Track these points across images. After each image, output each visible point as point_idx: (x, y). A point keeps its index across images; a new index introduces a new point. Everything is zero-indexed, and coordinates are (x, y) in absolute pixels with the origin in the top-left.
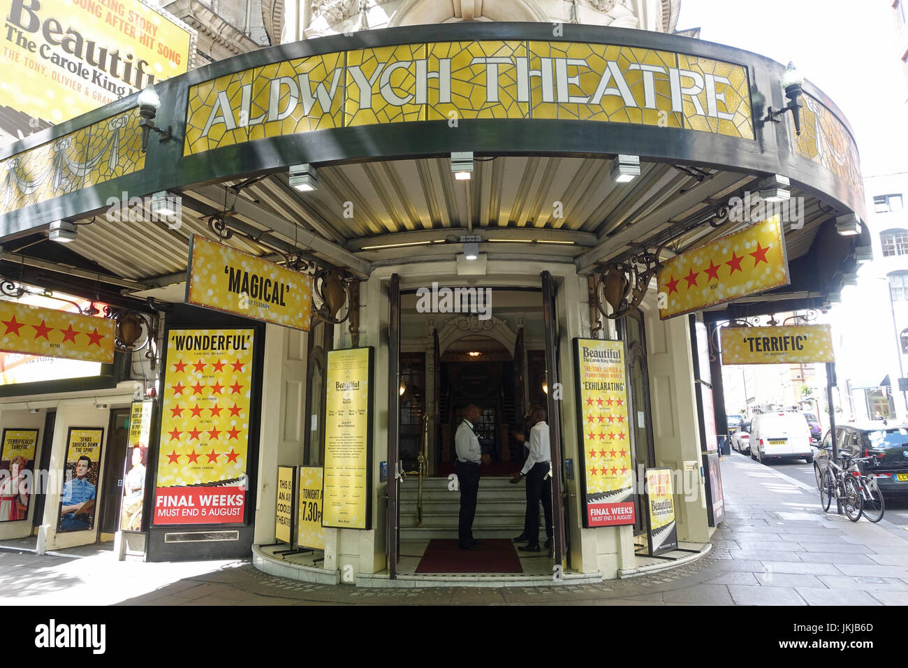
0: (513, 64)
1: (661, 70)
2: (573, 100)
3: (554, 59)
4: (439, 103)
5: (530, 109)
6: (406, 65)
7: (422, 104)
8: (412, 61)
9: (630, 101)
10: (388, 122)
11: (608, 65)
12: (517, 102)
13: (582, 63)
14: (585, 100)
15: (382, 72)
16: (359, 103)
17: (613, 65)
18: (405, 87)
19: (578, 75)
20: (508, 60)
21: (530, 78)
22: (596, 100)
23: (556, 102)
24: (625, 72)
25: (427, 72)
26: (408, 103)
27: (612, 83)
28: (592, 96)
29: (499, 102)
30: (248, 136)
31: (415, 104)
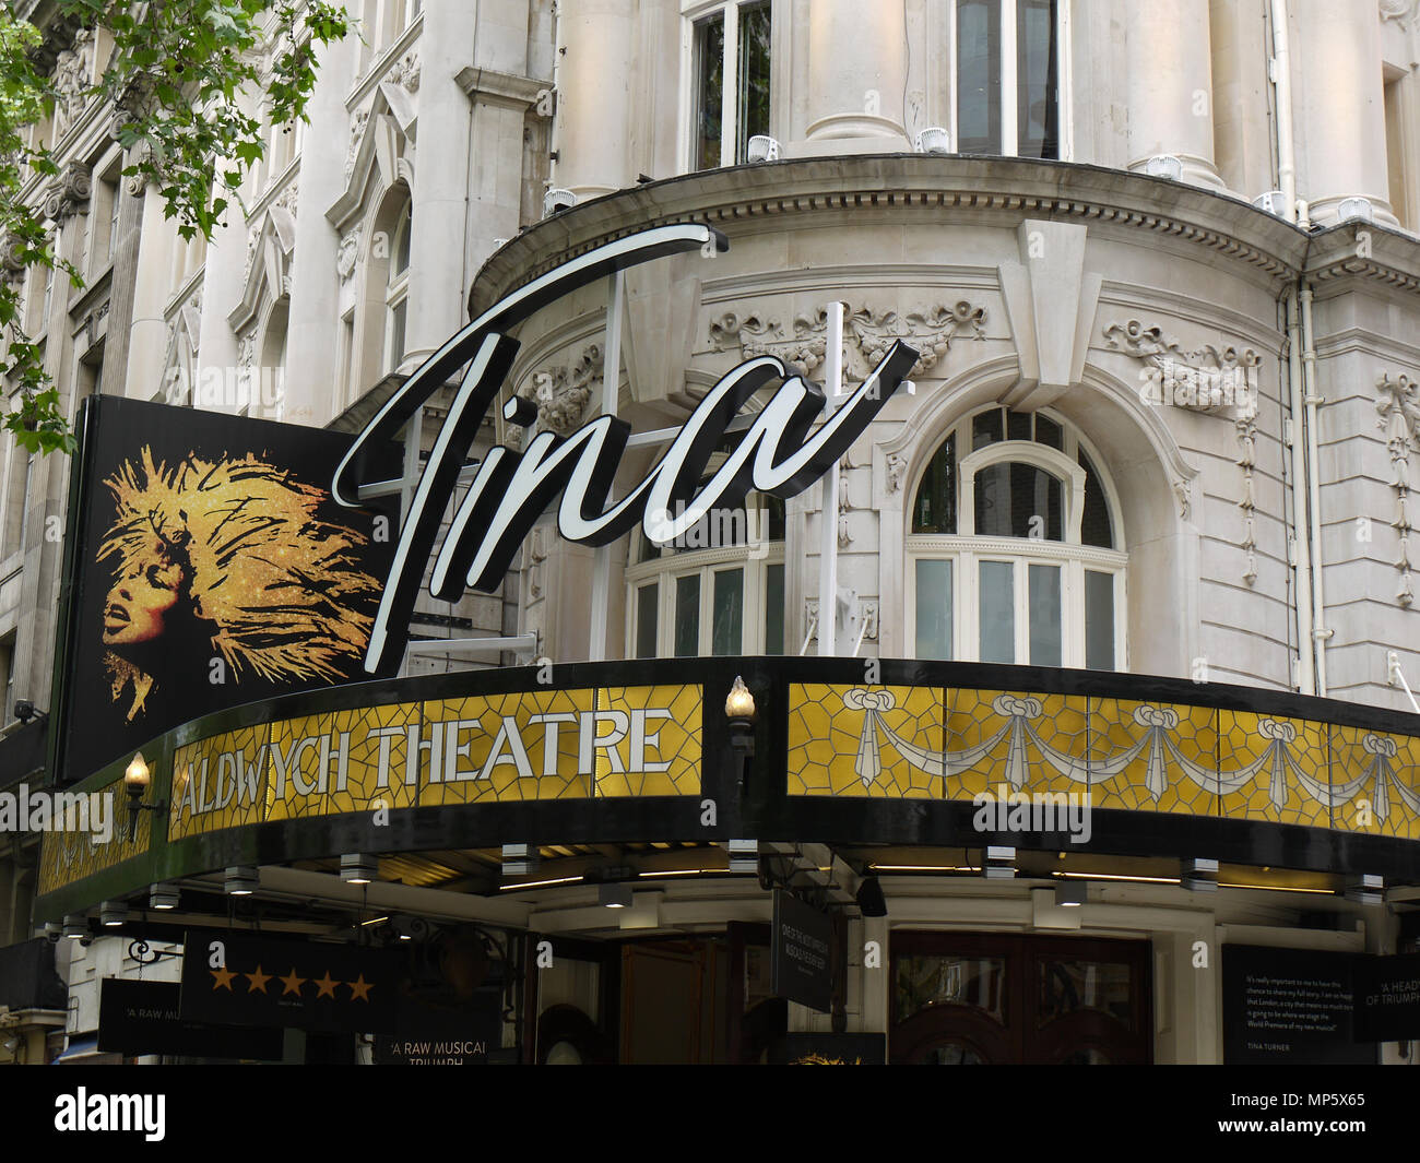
0: (405, 736)
1: (570, 717)
2: (461, 777)
3: (445, 723)
4: (337, 792)
5: (417, 794)
6: (314, 742)
7: (323, 794)
8: (319, 737)
9: (525, 769)
10: (295, 817)
11: (503, 724)
12: (405, 785)
13: (476, 724)
14: (472, 776)
15: (295, 751)
16: (276, 792)
17: (510, 722)
18: (311, 771)
19: (470, 741)
20: (401, 731)
21: (420, 752)
22: (485, 774)
23: (443, 782)
24: (522, 730)
25: (330, 751)
26: (311, 792)
27: (506, 749)
28: (481, 769)
29: (388, 786)
31: (318, 793)
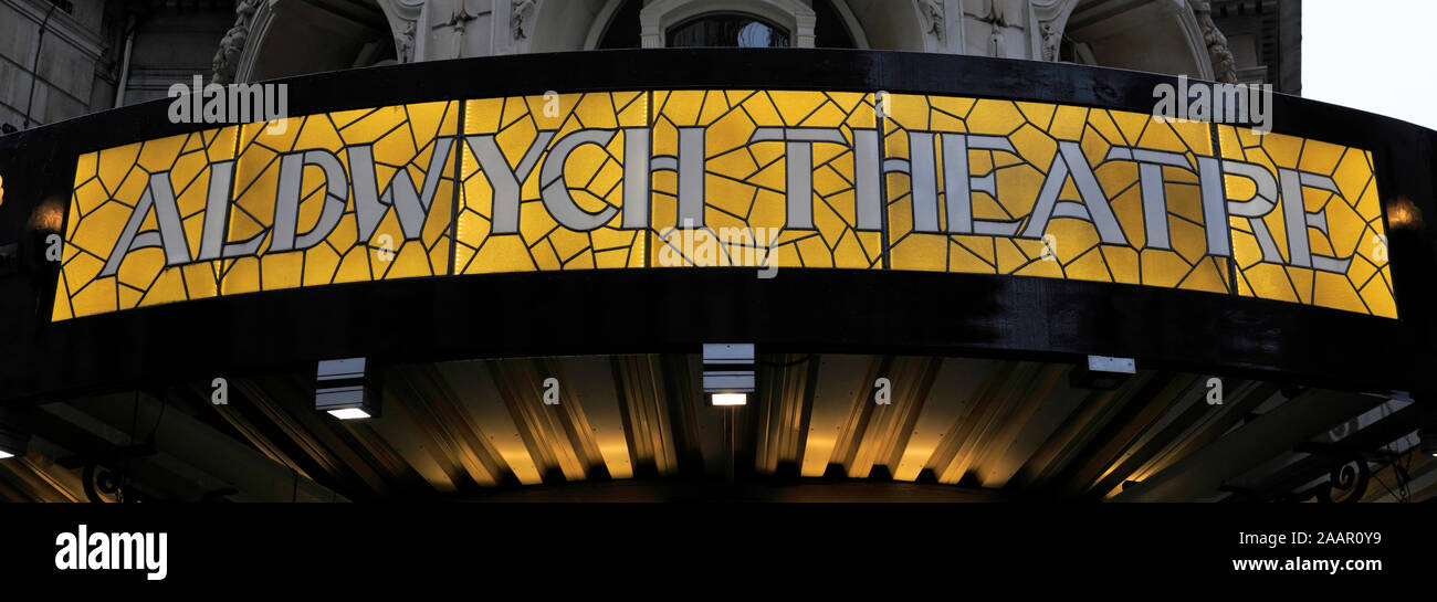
0: (847, 144)
1: (1181, 160)
2: (982, 228)
3: (938, 135)
5: (886, 248)
6: (603, 137)
7: (637, 230)
8: (617, 130)
10: (558, 267)
11: (1059, 151)
12: (857, 230)
13: (1001, 144)
14: (1009, 230)
15: (547, 151)
16: (491, 220)
17: (1070, 149)
18: (600, 187)
19: (994, 171)
20: (835, 135)
21: (883, 176)
22: (1034, 228)
23: (944, 232)
24: (1096, 168)
25: (651, 157)
26: (604, 225)
28: (1026, 220)
29: (815, 228)
30: (219, 283)
31: (622, 229)
